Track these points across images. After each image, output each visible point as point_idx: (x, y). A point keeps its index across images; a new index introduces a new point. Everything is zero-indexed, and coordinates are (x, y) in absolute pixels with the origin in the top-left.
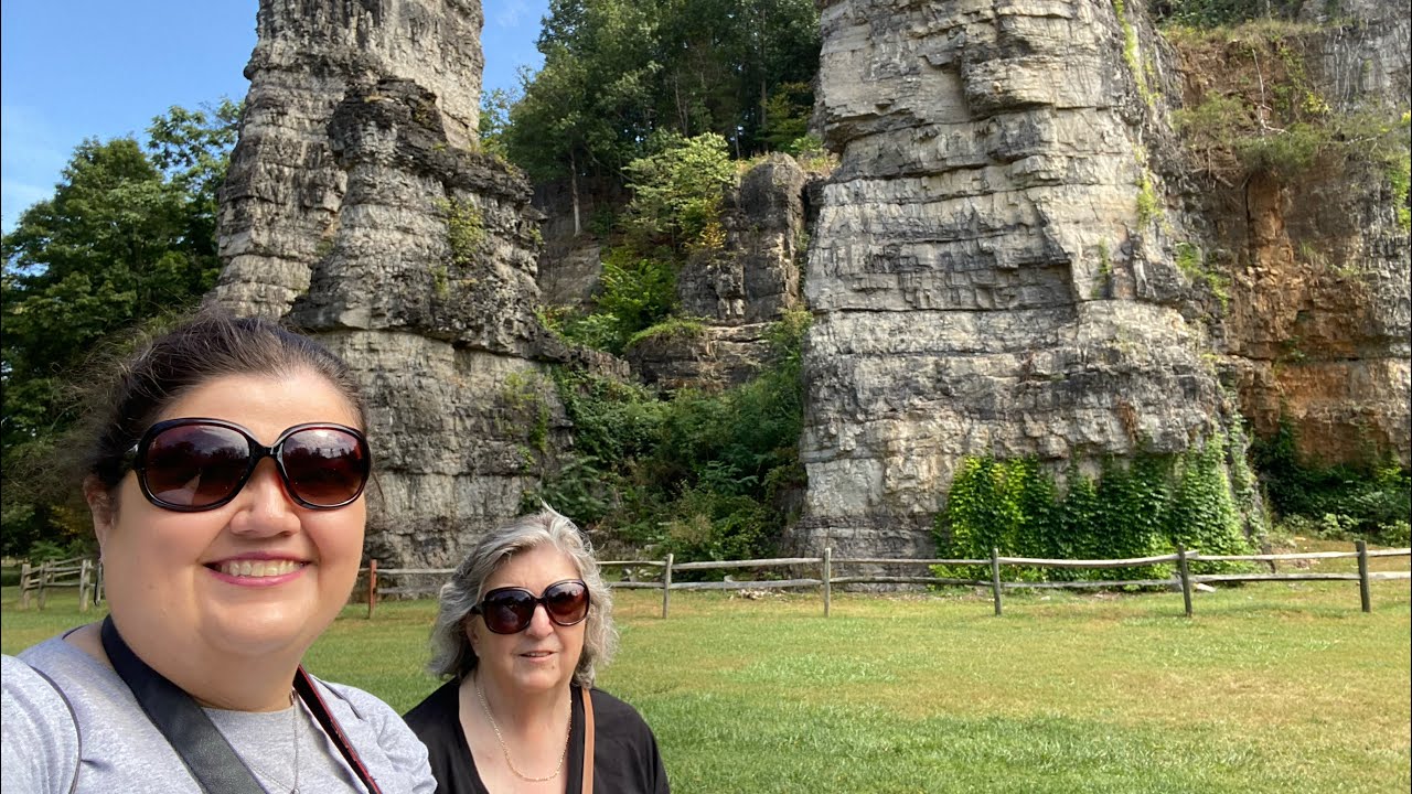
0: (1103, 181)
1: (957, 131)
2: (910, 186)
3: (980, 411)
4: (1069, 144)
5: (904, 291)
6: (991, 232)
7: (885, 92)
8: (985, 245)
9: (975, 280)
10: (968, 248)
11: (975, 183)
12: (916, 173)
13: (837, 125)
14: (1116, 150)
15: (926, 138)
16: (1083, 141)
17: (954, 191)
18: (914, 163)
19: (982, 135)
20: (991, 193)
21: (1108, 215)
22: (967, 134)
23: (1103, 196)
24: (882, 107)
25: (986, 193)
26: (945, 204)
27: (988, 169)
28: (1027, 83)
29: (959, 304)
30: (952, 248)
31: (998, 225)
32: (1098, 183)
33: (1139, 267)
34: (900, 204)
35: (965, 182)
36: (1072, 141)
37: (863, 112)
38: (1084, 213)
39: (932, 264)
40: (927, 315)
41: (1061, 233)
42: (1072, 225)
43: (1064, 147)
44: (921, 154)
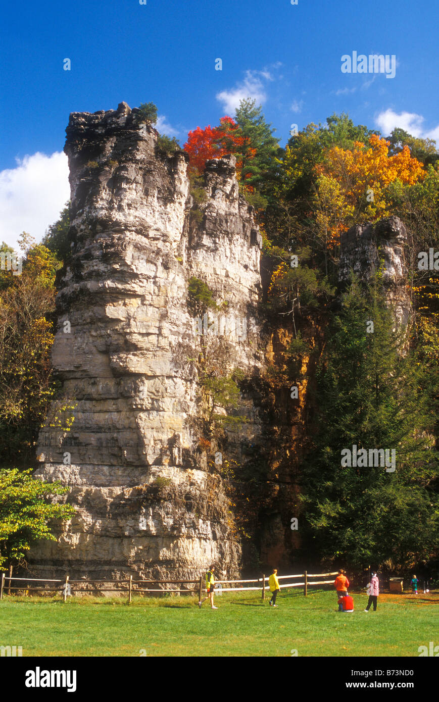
0: (166, 409)
1: (107, 381)
2: (88, 405)
3: (102, 513)
4: (152, 393)
5: (80, 454)
6: (118, 430)
7: (79, 360)
8: (115, 435)
9: (110, 451)
10: (109, 436)
11: (114, 406)
12: (90, 398)
13: (57, 373)
14: (173, 395)
15: (94, 384)
16: (158, 392)
17: (105, 409)
18: (89, 394)
19: (118, 384)
20: (121, 411)
21: (167, 425)
22: (111, 384)
23: (165, 417)
24: (77, 367)
25: (119, 411)
26: (102, 414)
27: (120, 400)
28: (135, 364)
29: (103, 462)
30: (102, 435)
31: (121, 427)
32: (164, 410)
33: (175, 451)
34: (83, 412)
35: (110, 405)
36: (154, 391)
37: (68, 369)
38: (156, 424)
39: (93, 442)
40: (88, 467)
41: (144, 433)
42: (150, 429)
43: (149, 393)
44: (91, 390)
